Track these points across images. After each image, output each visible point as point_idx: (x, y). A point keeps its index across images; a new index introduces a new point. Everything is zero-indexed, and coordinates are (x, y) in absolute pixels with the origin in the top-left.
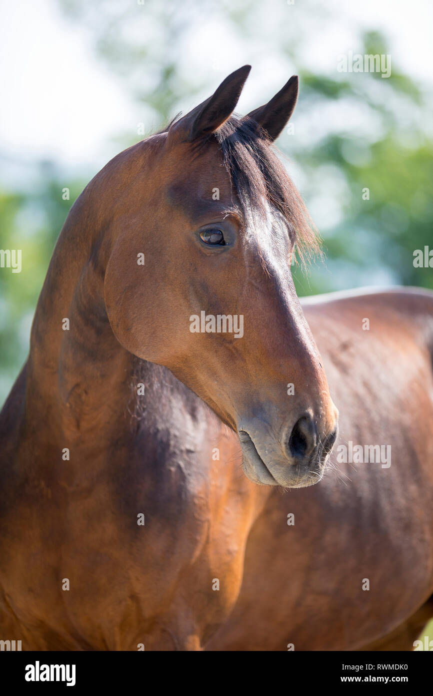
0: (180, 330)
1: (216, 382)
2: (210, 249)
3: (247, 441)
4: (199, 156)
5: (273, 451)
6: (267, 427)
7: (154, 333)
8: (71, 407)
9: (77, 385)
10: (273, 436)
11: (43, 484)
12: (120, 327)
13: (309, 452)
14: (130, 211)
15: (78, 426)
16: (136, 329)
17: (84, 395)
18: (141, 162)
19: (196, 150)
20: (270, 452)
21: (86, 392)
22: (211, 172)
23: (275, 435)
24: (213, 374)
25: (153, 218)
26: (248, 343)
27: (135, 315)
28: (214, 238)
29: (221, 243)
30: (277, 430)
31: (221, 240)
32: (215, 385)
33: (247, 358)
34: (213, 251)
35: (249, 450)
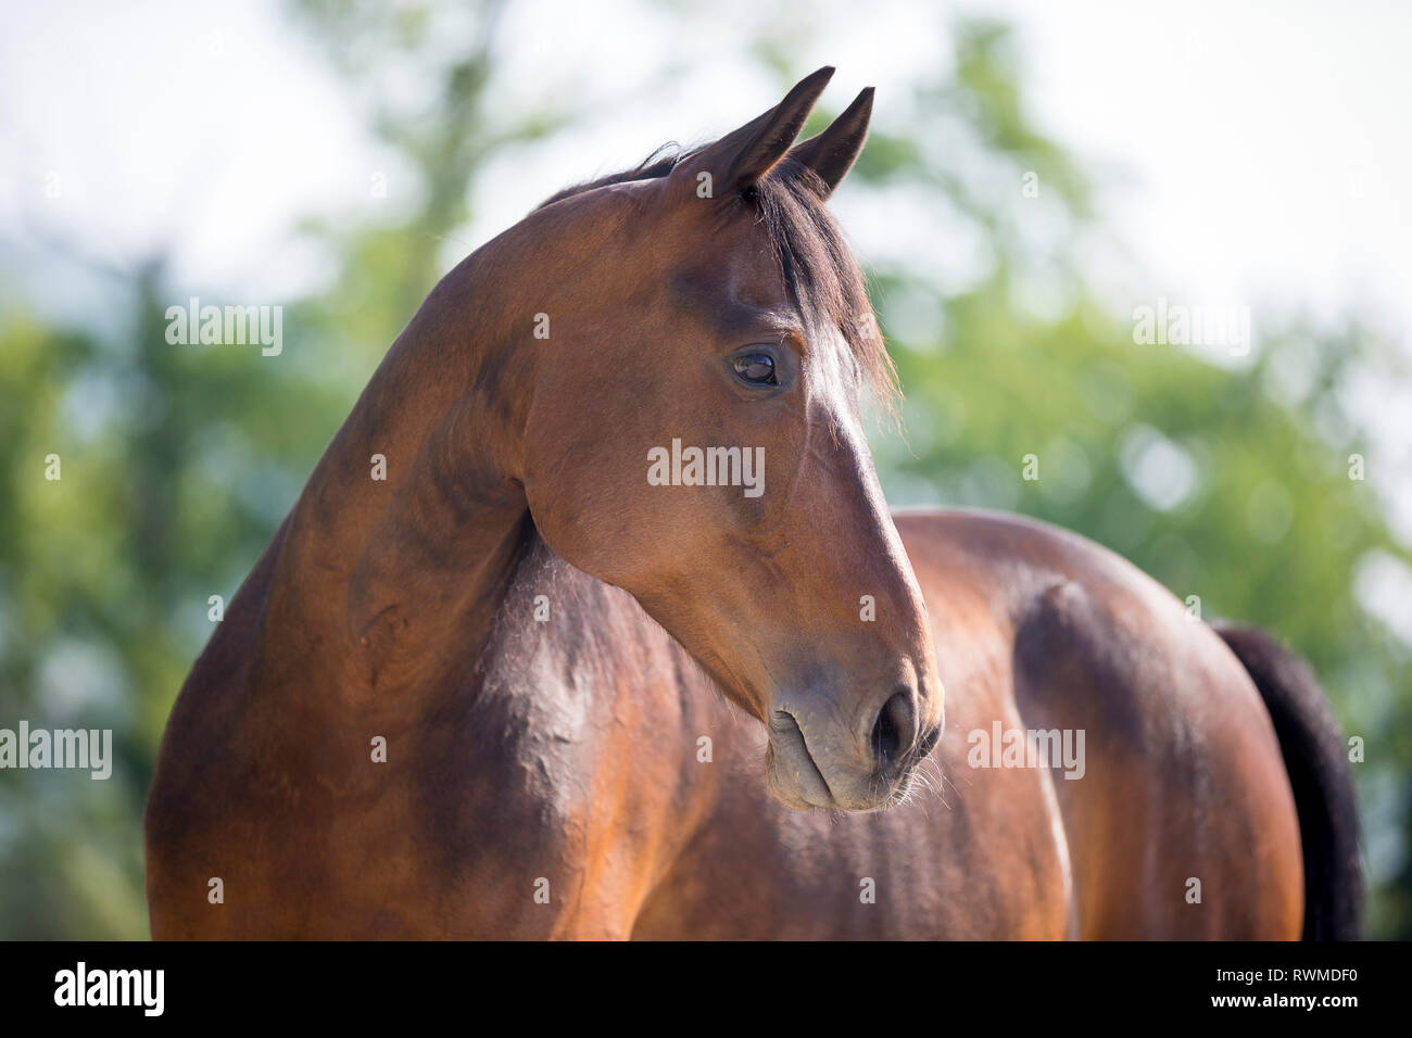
0: (678, 527)
1: (735, 624)
2: (747, 389)
3: (789, 730)
4: (728, 223)
5: (838, 748)
6: (832, 707)
7: (624, 528)
8: (368, 646)
9: (393, 608)
10: (840, 722)
11: (285, 780)
12: (552, 514)
13: (900, 755)
14: (582, 309)
15: (373, 681)
16: (589, 518)
17: (402, 626)
18: (611, 225)
19: (723, 213)
20: (833, 750)
21: (406, 622)
22: (751, 253)
23: (843, 719)
24: (731, 608)
25: (638, 327)
26: (803, 560)
27: (588, 495)
28: (754, 370)
29: (769, 379)
30: (850, 711)
31: (767, 377)
32: (731, 629)
33: (797, 585)
34: (754, 393)
35: (792, 744)
